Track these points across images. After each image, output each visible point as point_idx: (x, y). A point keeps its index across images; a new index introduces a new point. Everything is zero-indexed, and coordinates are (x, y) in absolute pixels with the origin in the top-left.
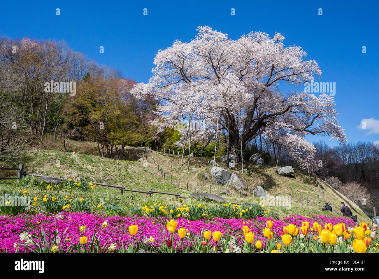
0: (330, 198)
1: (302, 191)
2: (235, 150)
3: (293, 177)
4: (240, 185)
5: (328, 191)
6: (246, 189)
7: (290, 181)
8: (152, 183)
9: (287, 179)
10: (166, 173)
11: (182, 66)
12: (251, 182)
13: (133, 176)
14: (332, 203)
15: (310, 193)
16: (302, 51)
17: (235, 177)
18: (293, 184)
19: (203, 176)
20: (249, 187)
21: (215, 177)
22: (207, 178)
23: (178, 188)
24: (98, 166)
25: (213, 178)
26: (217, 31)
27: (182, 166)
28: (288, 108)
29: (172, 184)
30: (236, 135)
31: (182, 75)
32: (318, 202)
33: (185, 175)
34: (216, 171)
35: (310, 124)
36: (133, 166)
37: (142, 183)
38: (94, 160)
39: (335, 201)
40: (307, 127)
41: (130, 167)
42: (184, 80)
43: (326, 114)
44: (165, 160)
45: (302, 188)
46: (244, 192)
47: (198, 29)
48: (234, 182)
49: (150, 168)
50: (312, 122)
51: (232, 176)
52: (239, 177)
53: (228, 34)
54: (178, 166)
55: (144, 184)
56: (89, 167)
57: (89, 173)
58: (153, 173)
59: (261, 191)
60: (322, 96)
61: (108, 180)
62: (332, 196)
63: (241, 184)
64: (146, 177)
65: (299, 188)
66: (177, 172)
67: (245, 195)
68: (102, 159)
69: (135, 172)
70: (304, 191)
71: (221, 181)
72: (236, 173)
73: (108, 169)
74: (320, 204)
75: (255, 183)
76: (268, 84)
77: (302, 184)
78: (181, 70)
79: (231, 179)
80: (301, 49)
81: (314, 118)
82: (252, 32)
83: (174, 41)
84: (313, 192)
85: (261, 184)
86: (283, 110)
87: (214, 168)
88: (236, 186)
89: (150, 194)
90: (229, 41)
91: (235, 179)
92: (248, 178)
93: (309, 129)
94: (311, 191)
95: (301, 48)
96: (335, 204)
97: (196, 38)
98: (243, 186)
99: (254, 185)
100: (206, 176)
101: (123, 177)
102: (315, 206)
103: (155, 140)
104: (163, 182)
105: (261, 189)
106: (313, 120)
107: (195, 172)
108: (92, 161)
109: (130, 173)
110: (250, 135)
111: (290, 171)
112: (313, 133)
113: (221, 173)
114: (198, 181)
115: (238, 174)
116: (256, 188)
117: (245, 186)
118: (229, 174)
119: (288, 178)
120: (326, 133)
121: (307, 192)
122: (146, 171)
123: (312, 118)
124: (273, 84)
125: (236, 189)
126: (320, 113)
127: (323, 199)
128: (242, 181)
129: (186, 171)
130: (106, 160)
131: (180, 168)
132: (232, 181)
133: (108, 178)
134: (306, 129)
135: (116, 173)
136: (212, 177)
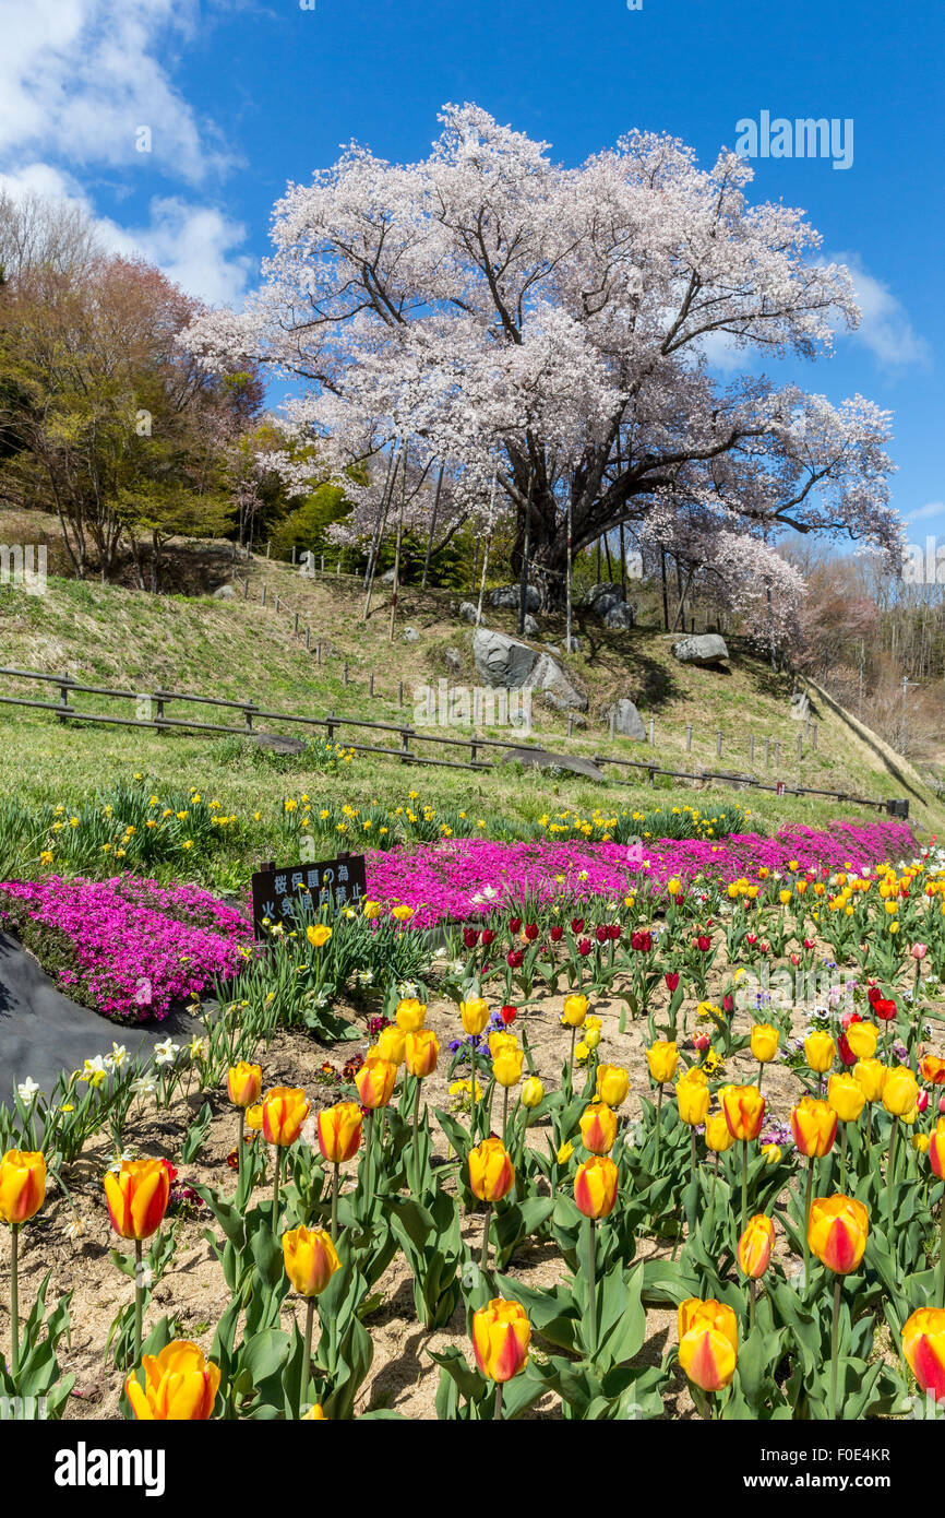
0: (833, 742)
1: (749, 717)
2: (541, 571)
3: (725, 671)
4: (567, 696)
5: (828, 721)
6: (585, 709)
7: (712, 681)
8: (286, 676)
9: (703, 675)
10: (322, 641)
11: (374, 256)
12: (600, 687)
13: (223, 652)
14: (839, 758)
15: (774, 725)
16: (805, 229)
17: (550, 667)
18: (722, 694)
19: (443, 659)
20: (594, 702)
21: (483, 663)
22: (457, 666)
23: (368, 696)
24: (114, 620)
25: (478, 666)
26: (513, 130)
27: (368, 616)
28: (735, 436)
29: (348, 682)
30: (546, 519)
31: (370, 290)
32: (797, 757)
33: (383, 650)
34: (491, 646)
35: (798, 494)
36: (213, 616)
37: (255, 676)
38: (98, 600)
39: (847, 750)
40: (785, 507)
41: (206, 622)
42: (374, 306)
43: (854, 467)
44: (308, 593)
45: (750, 708)
46: (580, 717)
47: (445, 113)
48: (547, 682)
49: (269, 625)
50: (805, 493)
51: (540, 665)
52: (561, 667)
53: (550, 146)
54: (354, 617)
55: (261, 678)
56: (92, 625)
57: (97, 646)
58: (281, 643)
59: (630, 715)
60: (852, 404)
61: (159, 667)
62: (839, 737)
63: (570, 691)
64: (262, 657)
65: (740, 706)
66: (355, 638)
67: (583, 727)
68: (119, 595)
69: (226, 639)
70: (757, 719)
71: (506, 677)
72: (552, 655)
73: (147, 632)
74: (803, 762)
75: (612, 691)
76: (672, 343)
77: (751, 696)
78: (369, 270)
79: (537, 673)
80: (804, 219)
81: (814, 478)
82: (636, 131)
83: (343, 146)
84: (784, 724)
85: (632, 693)
86: (714, 444)
87: (483, 635)
88: (554, 698)
89: (331, 727)
90: (554, 174)
91: (549, 673)
92: (588, 671)
93: (791, 514)
94: (776, 719)
95: (802, 213)
96: (847, 762)
97: (432, 150)
98: (575, 697)
99: (608, 695)
100: (455, 659)
101: (197, 656)
102: (789, 766)
103: (245, 507)
104: (317, 674)
105: (629, 711)
106: (809, 486)
107: (414, 642)
108: (92, 602)
109: (212, 642)
110: (593, 523)
111: (717, 652)
112: (803, 529)
113: (506, 654)
114: (430, 674)
115: (559, 659)
116: (613, 707)
117: (582, 696)
118: (532, 659)
119: (707, 672)
120: (846, 530)
121: (765, 721)
122: (256, 634)
123: (806, 476)
124: (688, 343)
125: (552, 707)
126: (838, 461)
127: (814, 747)
128: (573, 681)
129: (383, 638)
130: (133, 599)
131: (362, 625)
132: (540, 681)
133: (158, 663)
134: (781, 514)
135: (172, 642)
136: (477, 662)
